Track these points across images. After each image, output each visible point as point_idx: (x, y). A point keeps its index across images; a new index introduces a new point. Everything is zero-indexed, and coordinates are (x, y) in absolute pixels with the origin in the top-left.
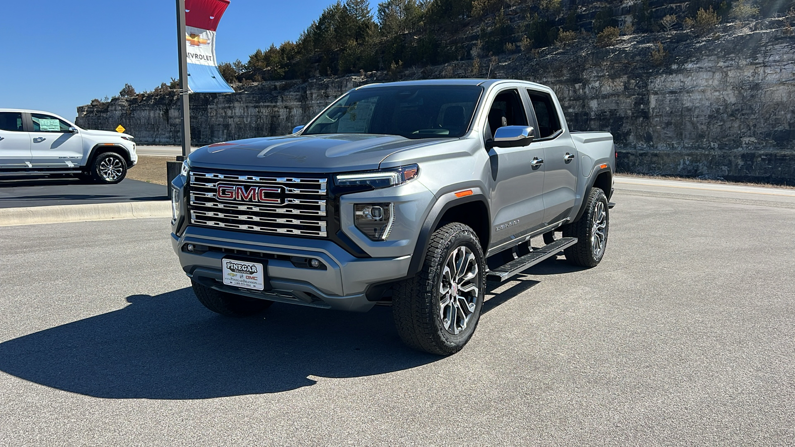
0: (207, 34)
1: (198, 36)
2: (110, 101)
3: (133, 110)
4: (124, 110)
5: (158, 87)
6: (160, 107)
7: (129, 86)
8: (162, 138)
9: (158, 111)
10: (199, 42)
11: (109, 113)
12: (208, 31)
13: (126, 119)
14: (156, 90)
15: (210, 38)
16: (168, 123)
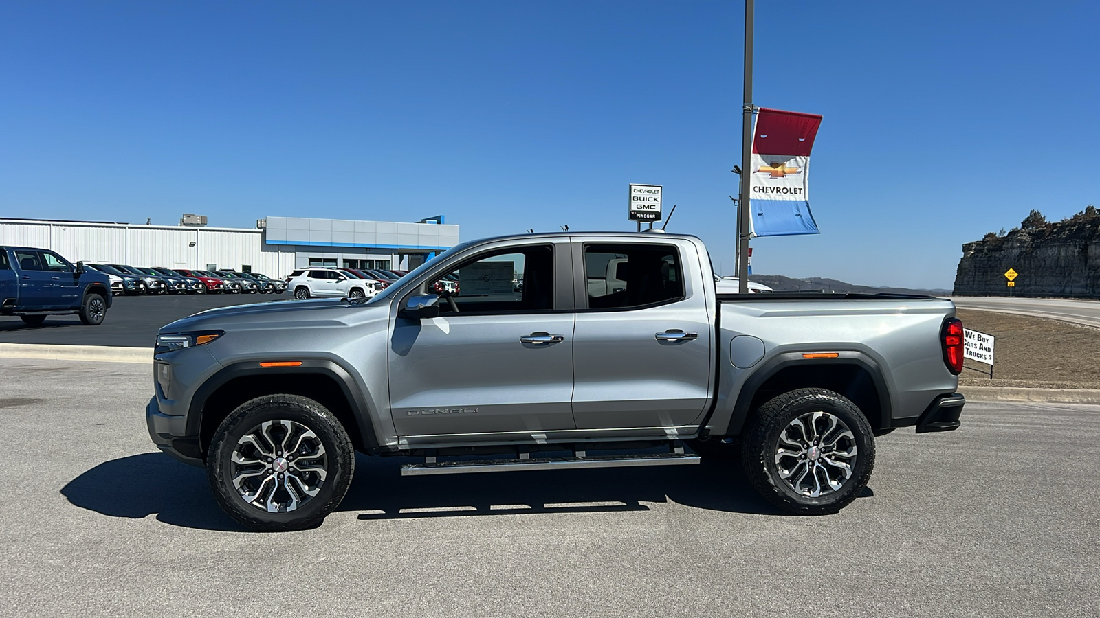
0: (796, 160)
1: (783, 165)
2: (1006, 235)
3: (1038, 247)
4: (1023, 247)
5: (1082, 212)
6: (1076, 242)
7: (1035, 214)
8: (1075, 287)
9: (1072, 248)
10: (784, 172)
11: (1003, 252)
12: (798, 157)
13: (1025, 260)
14: (1076, 217)
15: (802, 164)
16: (1086, 266)
